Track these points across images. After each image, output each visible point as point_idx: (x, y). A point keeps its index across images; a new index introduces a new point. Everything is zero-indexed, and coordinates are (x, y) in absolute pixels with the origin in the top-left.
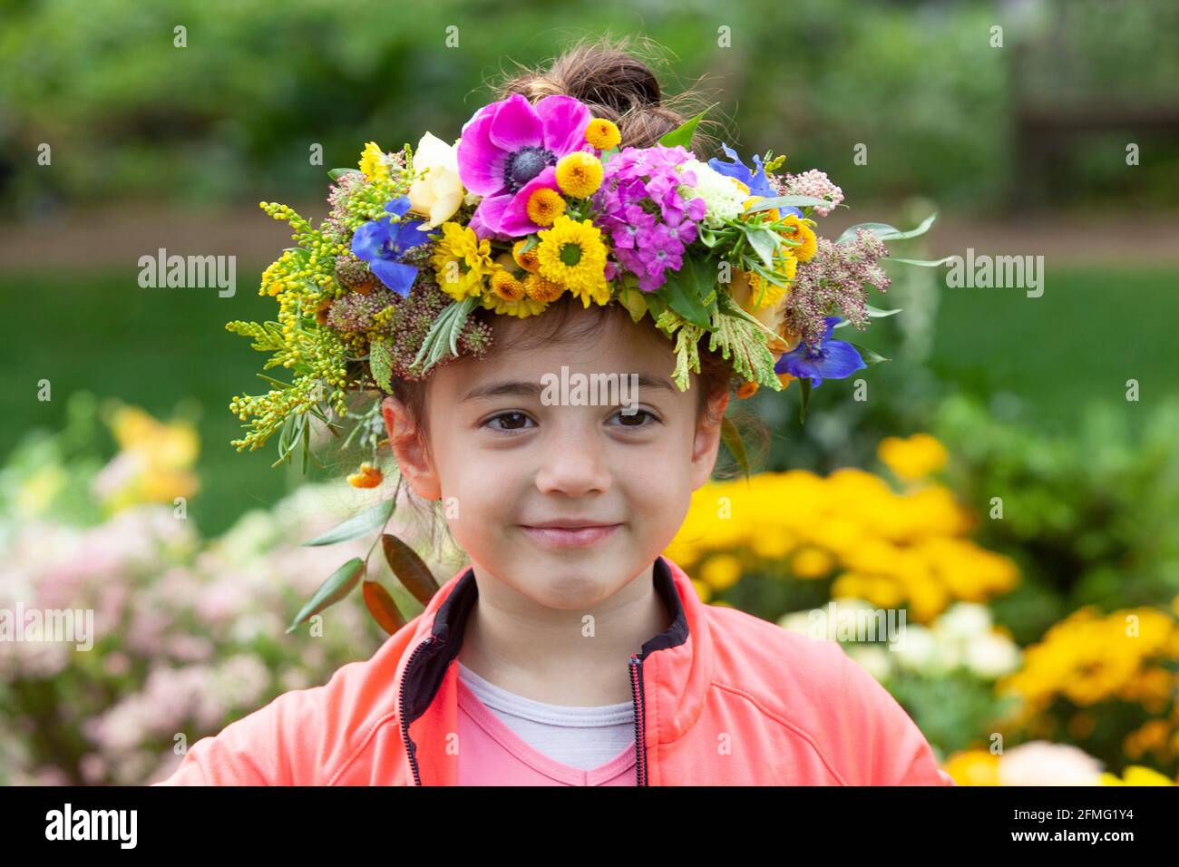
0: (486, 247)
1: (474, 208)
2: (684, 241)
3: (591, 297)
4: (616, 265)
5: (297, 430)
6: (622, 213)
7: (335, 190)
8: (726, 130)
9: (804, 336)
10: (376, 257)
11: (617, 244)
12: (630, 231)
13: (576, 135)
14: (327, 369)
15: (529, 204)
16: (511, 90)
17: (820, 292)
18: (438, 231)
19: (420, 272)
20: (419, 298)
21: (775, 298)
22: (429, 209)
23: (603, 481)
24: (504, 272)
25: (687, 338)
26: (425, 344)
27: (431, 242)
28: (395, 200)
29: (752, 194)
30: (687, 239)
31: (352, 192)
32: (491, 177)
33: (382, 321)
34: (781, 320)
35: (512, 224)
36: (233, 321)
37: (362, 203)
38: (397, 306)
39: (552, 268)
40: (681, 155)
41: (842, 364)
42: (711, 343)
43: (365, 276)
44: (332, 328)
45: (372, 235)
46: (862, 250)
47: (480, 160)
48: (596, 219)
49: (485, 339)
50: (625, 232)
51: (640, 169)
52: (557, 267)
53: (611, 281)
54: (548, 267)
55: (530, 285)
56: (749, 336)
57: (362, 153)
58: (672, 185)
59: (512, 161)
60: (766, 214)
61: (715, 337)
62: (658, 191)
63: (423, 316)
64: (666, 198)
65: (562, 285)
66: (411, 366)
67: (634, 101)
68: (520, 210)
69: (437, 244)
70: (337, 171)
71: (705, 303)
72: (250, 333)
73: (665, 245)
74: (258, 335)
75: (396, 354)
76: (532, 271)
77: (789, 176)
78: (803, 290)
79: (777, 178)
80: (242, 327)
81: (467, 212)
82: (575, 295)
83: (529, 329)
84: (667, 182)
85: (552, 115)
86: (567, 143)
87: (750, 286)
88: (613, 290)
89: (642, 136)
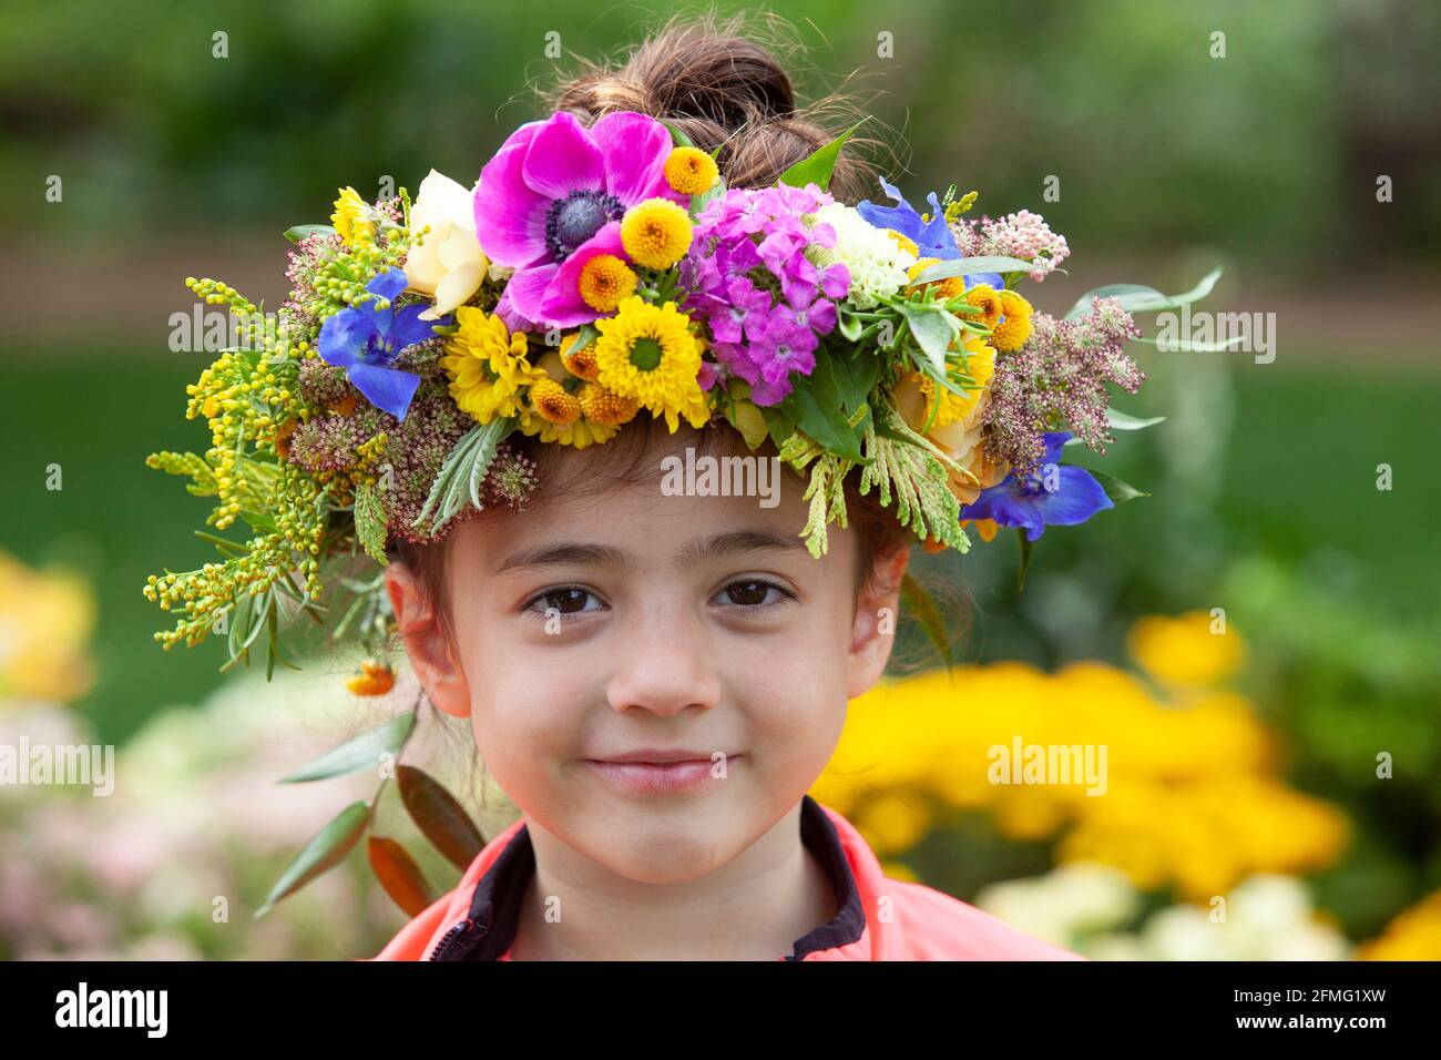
0: (520, 343)
1: (502, 284)
2: (818, 330)
3: (680, 415)
4: (717, 368)
5: (257, 617)
6: (722, 289)
7: (297, 260)
8: (892, 152)
9: (1012, 462)
10: (358, 361)
11: (716, 336)
12: (736, 318)
13: (651, 173)
14: (291, 527)
15: (582, 279)
16: (568, 97)
17: (1034, 396)
18: (450, 319)
19: (423, 381)
20: (426, 419)
21: (962, 411)
22: (434, 287)
23: (708, 691)
24: (548, 381)
25: (826, 475)
26: (434, 491)
27: (437, 337)
28: (382, 277)
29: (923, 254)
30: (823, 328)
31: (321, 262)
32: (527, 238)
33: (369, 455)
34: (975, 440)
35: (556, 311)
36: (158, 453)
37: (333, 281)
38: (392, 433)
39: (617, 375)
40: (811, 198)
41: (1074, 502)
42: (863, 481)
43: (343, 388)
44: (298, 465)
45: (350, 329)
46: (1101, 330)
47: (509, 212)
48: (684, 299)
49: (526, 481)
50: (728, 318)
51: (749, 223)
52: (626, 374)
53: (710, 391)
54: (611, 374)
55: (588, 400)
56: (920, 468)
57: (335, 203)
58: (798, 245)
59: (557, 213)
60: (943, 286)
61: (868, 472)
62: (776, 255)
63: (432, 447)
64: (789, 265)
65: (635, 400)
66: (417, 522)
67: (752, 111)
68: (569, 289)
69: (448, 339)
70: (300, 230)
71: (852, 422)
72: (184, 469)
73: (789, 336)
74: (196, 471)
75: (393, 505)
76: (589, 379)
77: (985, 221)
78: (1008, 395)
79: (968, 224)
80: (172, 462)
81: (495, 290)
82: (656, 414)
83: (591, 464)
84: (788, 242)
85: (616, 142)
86: (640, 184)
87: (924, 395)
88: (714, 403)
89: (762, 166)
